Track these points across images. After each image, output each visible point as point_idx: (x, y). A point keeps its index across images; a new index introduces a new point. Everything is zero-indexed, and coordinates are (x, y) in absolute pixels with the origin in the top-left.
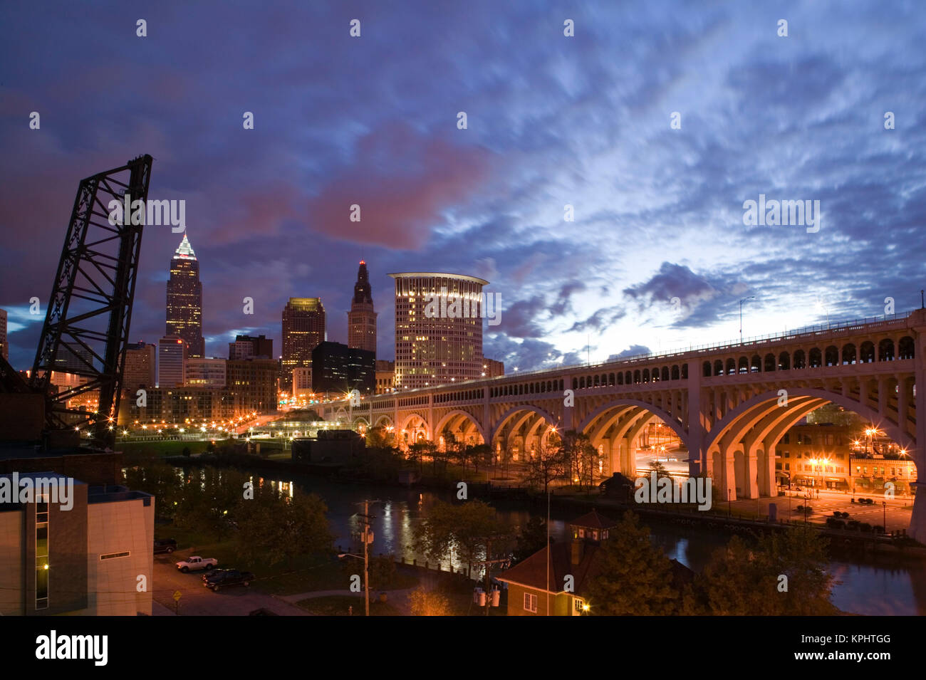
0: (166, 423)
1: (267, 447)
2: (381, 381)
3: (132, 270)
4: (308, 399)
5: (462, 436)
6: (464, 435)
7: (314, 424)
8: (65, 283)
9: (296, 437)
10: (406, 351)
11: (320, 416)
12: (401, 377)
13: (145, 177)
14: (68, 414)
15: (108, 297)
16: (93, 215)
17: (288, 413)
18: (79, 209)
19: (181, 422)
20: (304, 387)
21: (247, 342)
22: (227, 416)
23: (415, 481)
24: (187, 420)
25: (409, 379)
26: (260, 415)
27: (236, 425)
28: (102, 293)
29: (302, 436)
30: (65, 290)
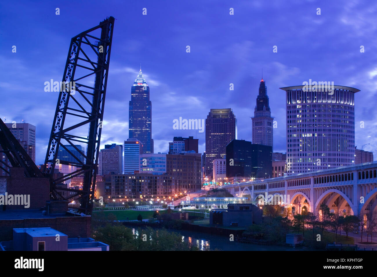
0: (127, 198)
1: (193, 215)
2: (276, 168)
3: (102, 95)
4: (223, 181)
5: (337, 210)
6: (338, 209)
7: (226, 199)
8: (62, 106)
9: (213, 208)
10: (295, 145)
11: (231, 193)
12: (291, 165)
13: (110, 32)
14: (69, 192)
15: (88, 114)
16: (79, 60)
17: (209, 192)
18: (71, 57)
19: (137, 197)
20: (221, 173)
21: (181, 142)
22: (167, 193)
23: (298, 243)
24: (141, 196)
25: (297, 166)
26: (189, 193)
27: (173, 200)
28: (85, 112)
29: (217, 208)
30: (62, 110)
